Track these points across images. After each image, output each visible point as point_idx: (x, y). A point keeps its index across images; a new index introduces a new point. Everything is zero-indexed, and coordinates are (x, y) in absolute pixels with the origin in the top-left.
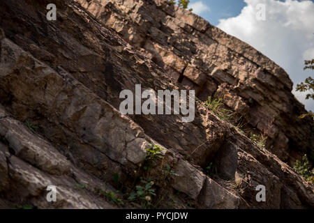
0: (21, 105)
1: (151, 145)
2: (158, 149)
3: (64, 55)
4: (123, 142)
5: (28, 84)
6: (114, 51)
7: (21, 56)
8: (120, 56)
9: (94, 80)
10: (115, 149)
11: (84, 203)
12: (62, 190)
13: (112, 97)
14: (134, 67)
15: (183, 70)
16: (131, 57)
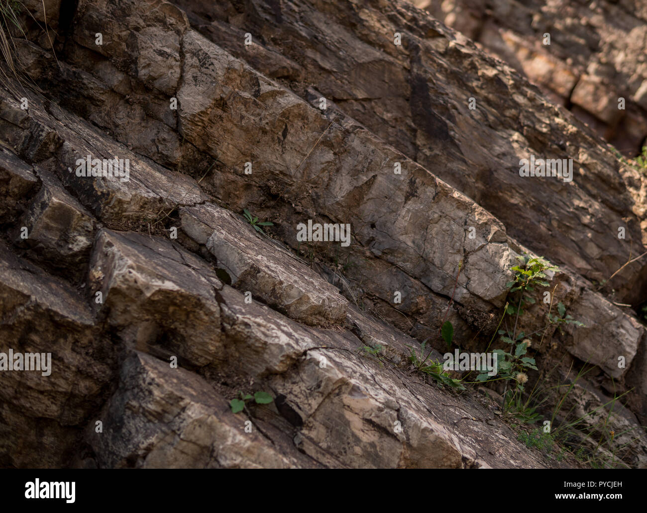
0: (232, 177)
1: (521, 258)
2: (539, 267)
3: (321, 63)
4: (459, 251)
5: (247, 130)
6: (428, 50)
7: (230, 69)
8: (443, 62)
9: (387, 116)
10: (442, 267)
11: (384, 386)
12: (337, 360)
13: (428, 153)
14: (475, 84)
15: (572, 91)
16: (466, 63)
